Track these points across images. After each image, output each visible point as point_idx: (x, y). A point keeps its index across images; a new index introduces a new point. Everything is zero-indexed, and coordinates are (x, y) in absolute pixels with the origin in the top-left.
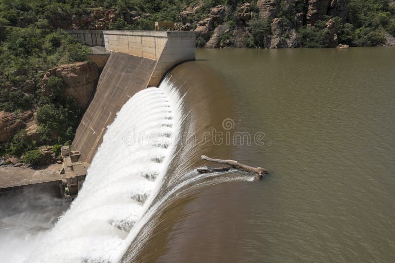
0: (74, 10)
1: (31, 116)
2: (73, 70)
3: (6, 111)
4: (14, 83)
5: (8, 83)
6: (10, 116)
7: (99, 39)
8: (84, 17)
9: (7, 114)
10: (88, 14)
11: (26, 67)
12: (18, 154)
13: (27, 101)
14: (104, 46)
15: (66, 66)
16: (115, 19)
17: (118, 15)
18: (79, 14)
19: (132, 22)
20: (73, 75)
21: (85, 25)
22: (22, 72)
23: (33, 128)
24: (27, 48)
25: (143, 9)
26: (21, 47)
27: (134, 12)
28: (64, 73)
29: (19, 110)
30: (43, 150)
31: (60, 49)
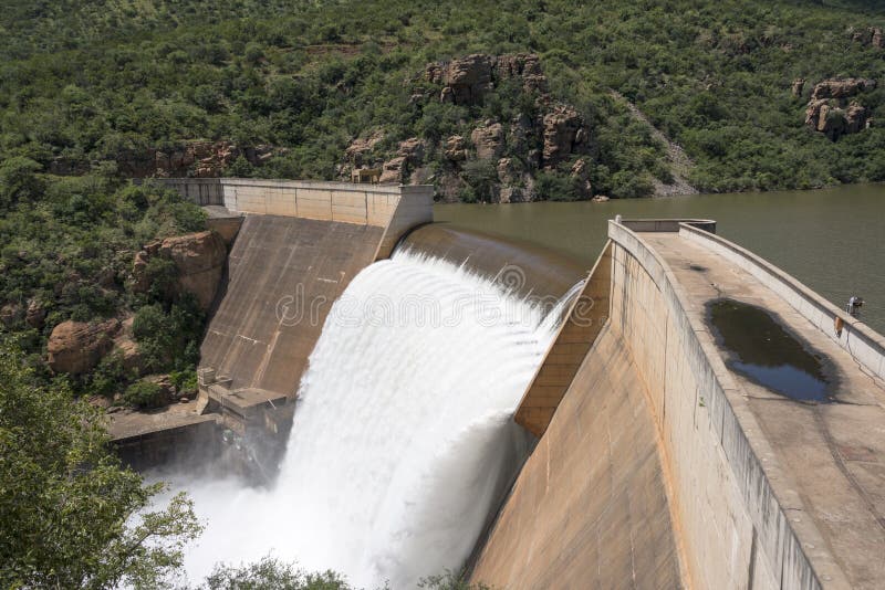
0: (158, 144)
1: (119, 326)
2: (193, 246)
3: (77, 320)
4: (83, 272)
5: (72, 273)
6: (87, 327)
7: (213, 193)
8: (178, 156)
9: (80, 325)
10: (182, 149)
11: (97, 244)
12: (107, 392)
13: (108, 302)
14: (222, 204)
15: (177, 239)
16: (230, 160)
17: (235, 152)
18: (168, 151)
19: (259, 164)
20: (191, 253)
21: (181, 169)
22: (91, 253)
23: (128, 347)
24: (92, 212)
25: (274, 141)
26: (78, 209)
27: (261, 147)
28: (176, 252)
29: (98, 319)
30: (156, 381)
31: (152, 211)
